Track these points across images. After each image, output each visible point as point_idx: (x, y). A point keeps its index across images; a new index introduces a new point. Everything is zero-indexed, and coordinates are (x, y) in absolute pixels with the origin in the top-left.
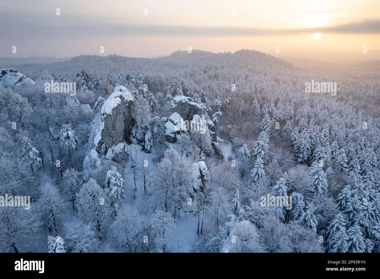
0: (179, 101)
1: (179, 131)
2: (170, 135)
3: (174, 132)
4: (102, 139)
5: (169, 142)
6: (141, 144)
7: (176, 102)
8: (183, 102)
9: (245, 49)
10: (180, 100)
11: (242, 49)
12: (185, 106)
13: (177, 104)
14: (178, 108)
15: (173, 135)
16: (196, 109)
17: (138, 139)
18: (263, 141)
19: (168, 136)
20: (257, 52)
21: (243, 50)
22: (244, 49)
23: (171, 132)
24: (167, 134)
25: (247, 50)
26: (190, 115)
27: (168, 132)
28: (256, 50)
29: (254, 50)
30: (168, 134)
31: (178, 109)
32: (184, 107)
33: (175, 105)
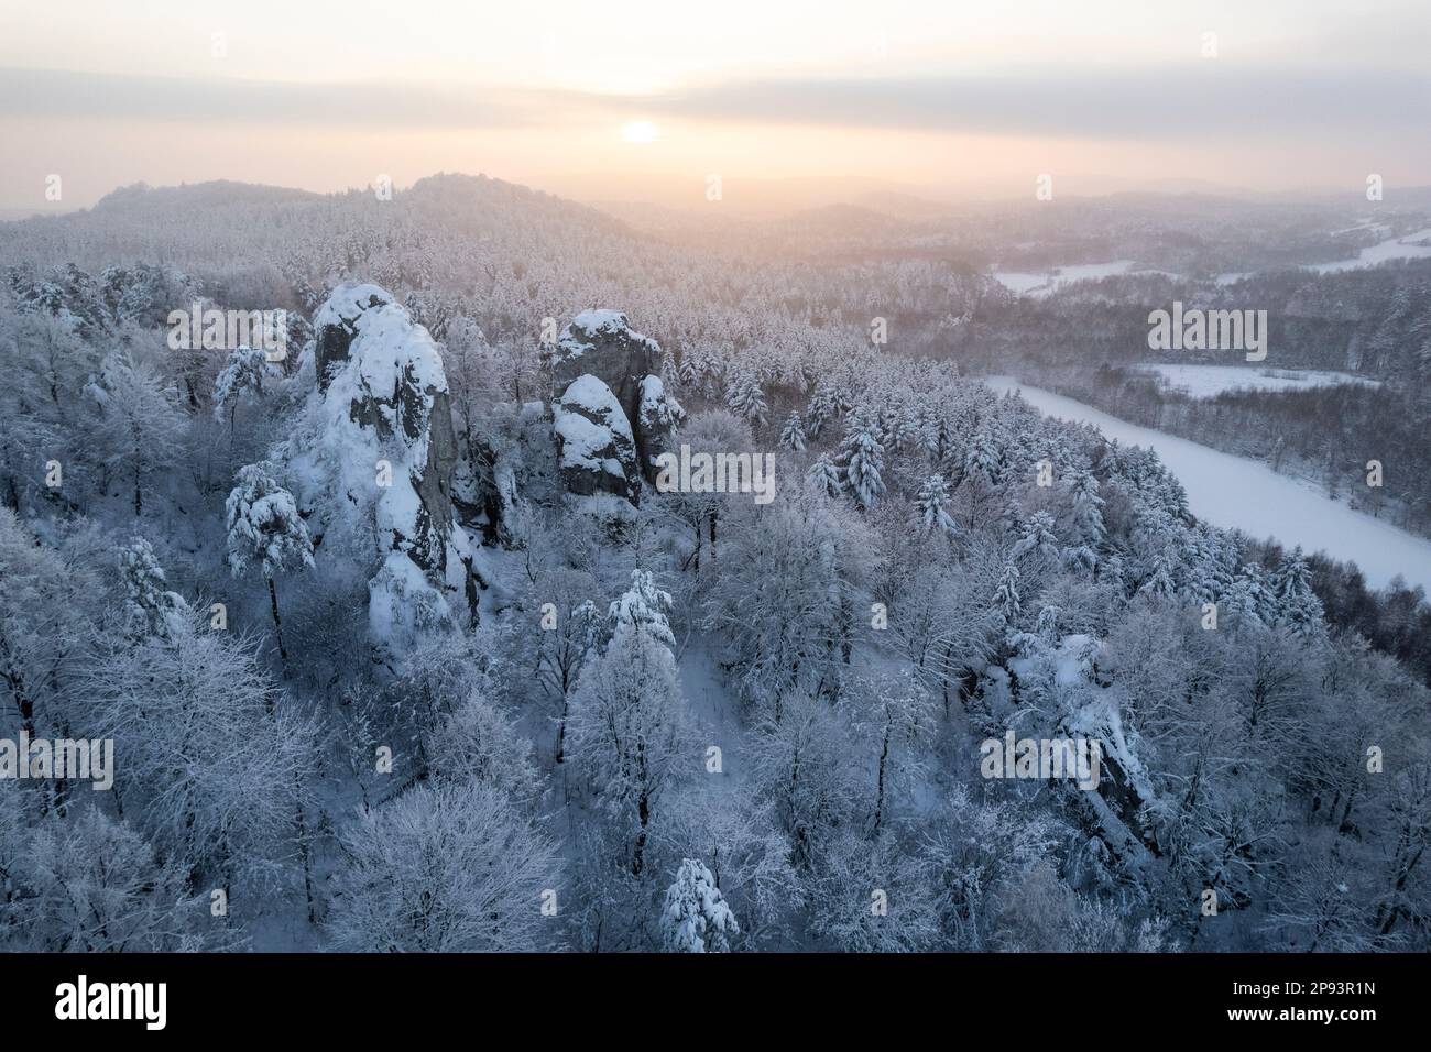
0: (597, 330)
1: (610, 445)
2: (587, 463)
3: (598, 450)
4: (424, 505)
5: (579, 494)
6: (476, 524)
7: (587, 333)
8: (613, 330)
9: (448, 172)
10: (599, 325)
11: (436, 172)
12: (620, 347)
13: (592, 340)
14: (595, 354)
15: (594, 464)
16: (647, 354)
17: (466, 504)
18: (869, 435)
19: (578, 468)
20: (497, 181)
21: (441, 177)
22: (445, 173)
23: (588, 453)
24: (570, 465)
25: (455, 175)
26: (628, 379)
27: (574, 456)
28: (491, 177)
29: (481, 175)
30: (576, 462)
31: (594, 361)
32: (615, 349)
33: (582, 347)
